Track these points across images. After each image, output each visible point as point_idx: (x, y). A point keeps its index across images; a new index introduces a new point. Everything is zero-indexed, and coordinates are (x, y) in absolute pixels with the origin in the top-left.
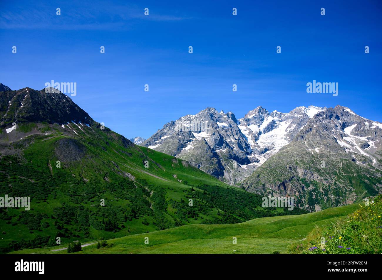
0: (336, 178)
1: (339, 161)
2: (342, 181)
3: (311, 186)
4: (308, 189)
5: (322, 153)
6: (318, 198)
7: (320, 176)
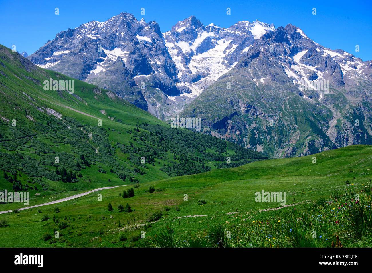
0: (281, 114)
1: (286, 95)
2: (288, 118)
3: (254, 124)
4: (251, 127)
5: (268, 84)
6: (261, 137)
7: (264, 112)
